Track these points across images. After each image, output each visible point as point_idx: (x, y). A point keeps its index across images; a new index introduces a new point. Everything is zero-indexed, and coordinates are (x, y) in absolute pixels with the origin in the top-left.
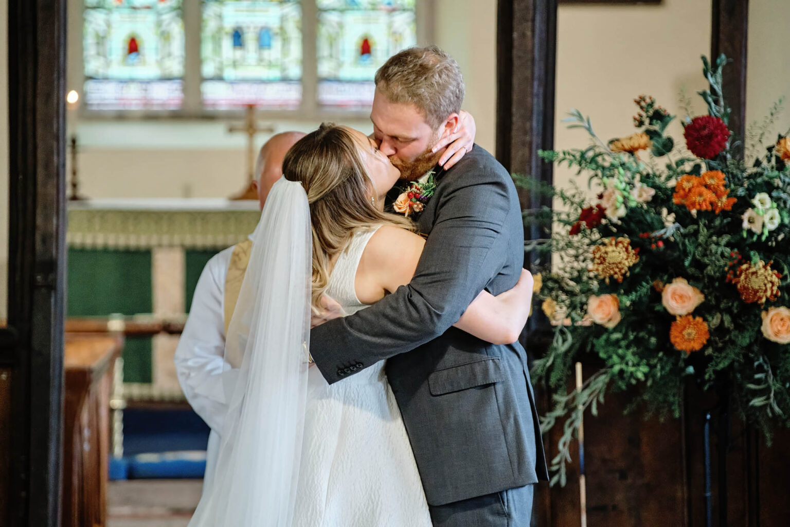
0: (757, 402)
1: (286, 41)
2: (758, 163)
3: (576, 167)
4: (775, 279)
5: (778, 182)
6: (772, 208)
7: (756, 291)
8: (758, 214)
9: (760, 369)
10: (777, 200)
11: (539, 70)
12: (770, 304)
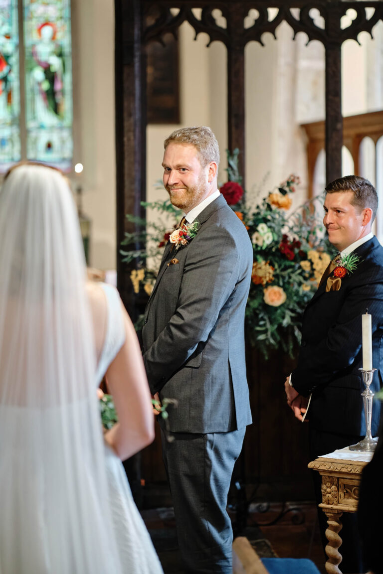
0: (262, 337)
1: (12, 142)
2: (258, 207)
3: (161, 210)
4: (271, 271)
5: (269, 217)
6: (268, 232)
7: (261, 278)
8: (261, 236)
9: (262, 319)
10: (270, 227)
11: (138, 157)
12: (268, 284)
